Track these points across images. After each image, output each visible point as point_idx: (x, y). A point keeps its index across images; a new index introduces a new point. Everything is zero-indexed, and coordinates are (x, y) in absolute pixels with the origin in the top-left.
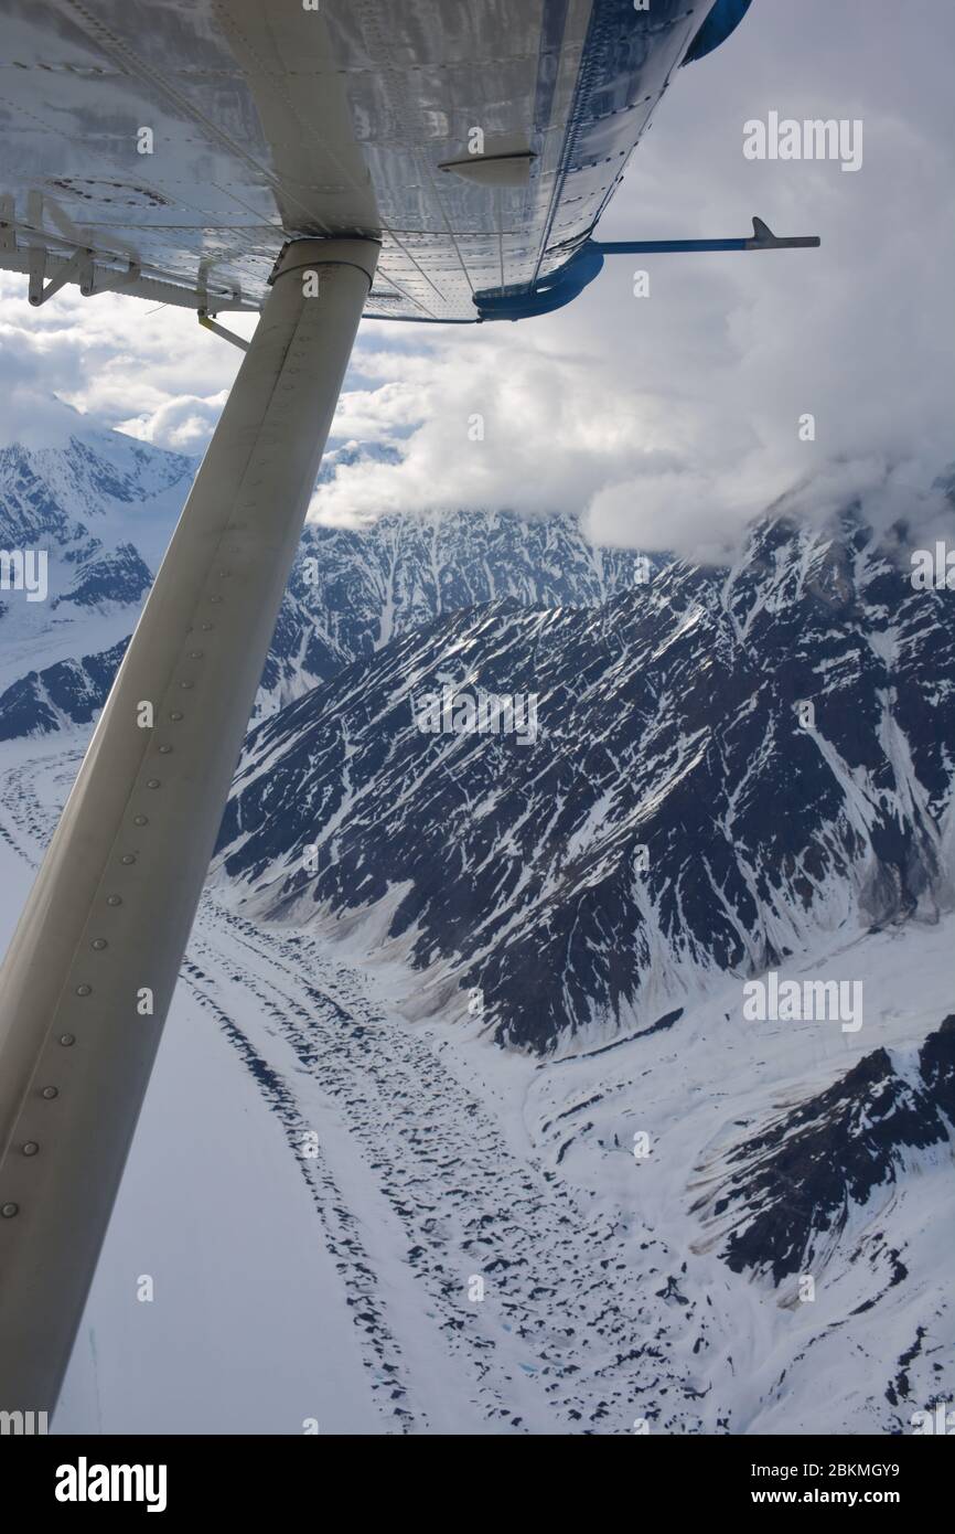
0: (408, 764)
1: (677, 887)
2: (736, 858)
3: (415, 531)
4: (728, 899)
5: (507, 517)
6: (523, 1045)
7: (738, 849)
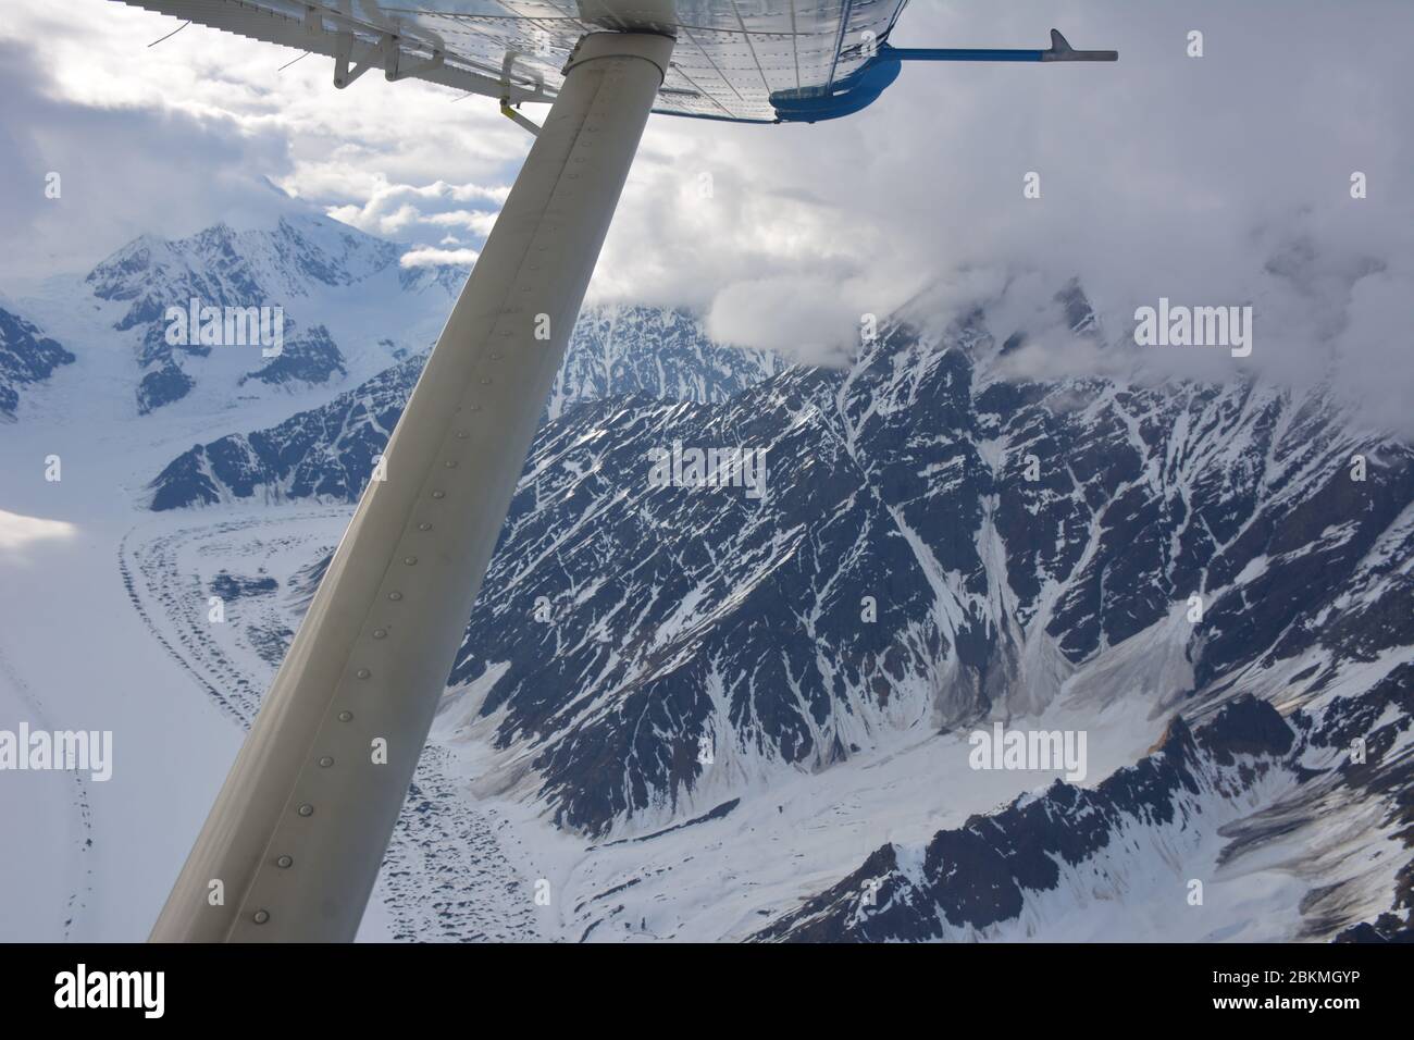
0: (525, 548)
1: (752, 679)
2: (816, 654)
3: (591, 324)
4: (803, 694)
5: (683, 316)
6: (579, 827)
7: (819, 645)
